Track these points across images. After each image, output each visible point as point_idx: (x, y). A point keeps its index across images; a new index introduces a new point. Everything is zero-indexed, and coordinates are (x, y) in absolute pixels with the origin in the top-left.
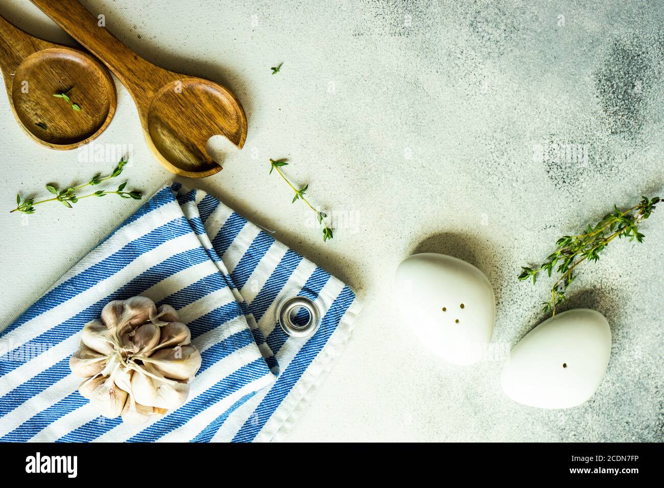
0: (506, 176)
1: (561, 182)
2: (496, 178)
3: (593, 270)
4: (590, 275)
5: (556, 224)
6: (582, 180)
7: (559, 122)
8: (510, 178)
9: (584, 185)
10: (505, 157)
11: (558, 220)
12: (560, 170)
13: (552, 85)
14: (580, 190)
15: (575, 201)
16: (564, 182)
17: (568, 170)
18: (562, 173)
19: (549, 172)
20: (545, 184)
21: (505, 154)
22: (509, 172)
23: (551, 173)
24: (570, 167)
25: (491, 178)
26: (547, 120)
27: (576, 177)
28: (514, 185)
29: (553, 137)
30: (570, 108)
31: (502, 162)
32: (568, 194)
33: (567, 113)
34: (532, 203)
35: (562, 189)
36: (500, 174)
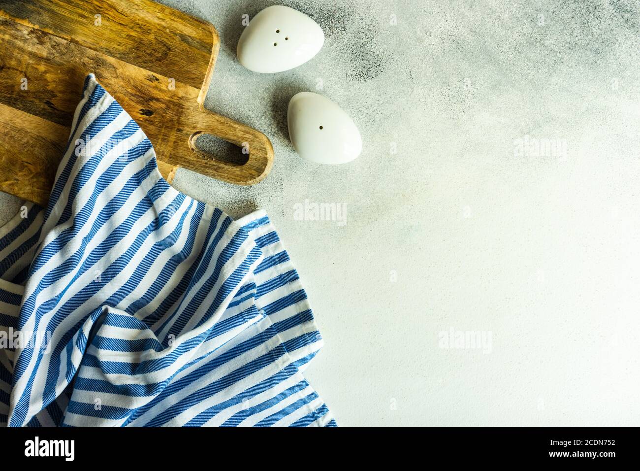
0: (375, 108)
1: (380, 68)
2: (377, 116)
3: (442, 42)
4: (445, 44)
5: (409, 71)
6: (378, 52)
7: (338, 71)
8: (377, 105)
9: (381, 50)
10: (363, 109)
11: (406, 70)
12: (371, 69)
13: (313, 77)
14: (385, 54)
15: (393, 57)
16: (379, 65)
17: (371, 63)
18: (373, 67)
19: (372, 77)
20: (381, 80)
21: (360, 109)
22: (373, 107)
23: (373, 75)
24: (369, 62)
25: (377, 119)
26: (337, 79)
27: (376, 57)
28: (382, 102)
29: (348, 74)
30: (328, 62)
31: (366, 111)
32: (388, 62)
33: (332, 65)
34: (394, 89)
35: (384, 67)
36: (374, 113)
